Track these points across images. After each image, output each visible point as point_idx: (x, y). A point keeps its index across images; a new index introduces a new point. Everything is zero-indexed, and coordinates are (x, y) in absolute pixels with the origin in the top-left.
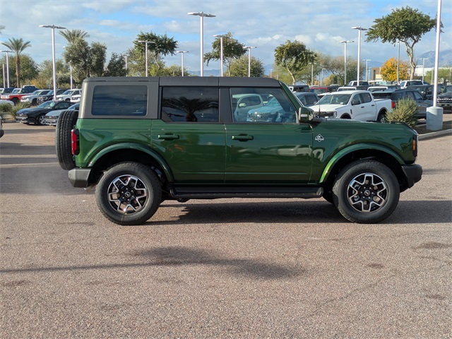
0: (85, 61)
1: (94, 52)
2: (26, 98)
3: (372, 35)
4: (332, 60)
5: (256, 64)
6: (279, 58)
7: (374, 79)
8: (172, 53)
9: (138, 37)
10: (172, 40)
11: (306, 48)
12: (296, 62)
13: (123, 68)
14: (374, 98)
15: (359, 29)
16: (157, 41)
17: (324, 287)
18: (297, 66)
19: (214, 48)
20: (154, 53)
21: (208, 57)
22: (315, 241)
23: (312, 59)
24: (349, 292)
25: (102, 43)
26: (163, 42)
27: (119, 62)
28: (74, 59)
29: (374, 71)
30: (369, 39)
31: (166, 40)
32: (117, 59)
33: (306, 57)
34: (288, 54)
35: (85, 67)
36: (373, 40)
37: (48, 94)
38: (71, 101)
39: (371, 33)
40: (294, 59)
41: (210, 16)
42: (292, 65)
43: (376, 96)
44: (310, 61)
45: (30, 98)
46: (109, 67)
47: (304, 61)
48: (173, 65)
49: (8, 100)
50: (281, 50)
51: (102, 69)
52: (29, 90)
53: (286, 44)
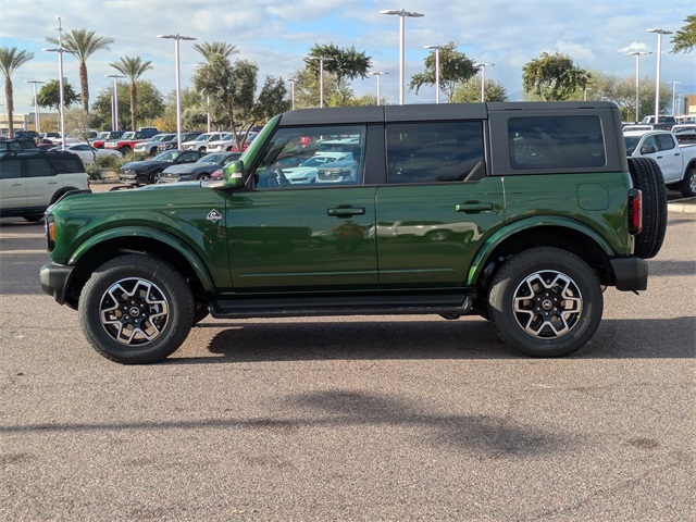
0: (225, 88)
1: (239, 75)
2: (142, 147)
3: (682, 41)
4: (617, 84)
5: (495, 92)
6: (529, 81)
7: (686, 112)
8: (363, 75)
9: (311, 52)
10: (362, 55)
11: (574, 65)
12: (557, 87)
13: (284, 100)
14: (680, 143)
15: (659, 32)
16: (340, 58)
17: (539, 484)
18: (559, 92)
19: (428, 66)
20: (336, 76)
21: (418, 81)
22: (543, 390)
23: (583, 82)
24: (585, 496)
25: (251, 61)
26: (350, 59)
27: (276, 90)
28: (208, 86)
29: (686, 99)
30: (676, 50)
31: (353, 55)
32: (274, 86)
33: (573, 78)
34: (544, 73)
35: (224, 97)
36: (683, 50)
37: (173, 140)
38: (208, 150)
39: (680, 38)
40: (554, 82)
41: (415, 15)
42: (550, 91)
43: (683, 138)
44: (580, 85)
45: (147, 146)
46: (261, 98)
47: (570, 85)
48: (365, 94)
49: (115, 149)
50: (533, 68)
51: (251, 101)
52: (148, 134)
53: (540, 59)
